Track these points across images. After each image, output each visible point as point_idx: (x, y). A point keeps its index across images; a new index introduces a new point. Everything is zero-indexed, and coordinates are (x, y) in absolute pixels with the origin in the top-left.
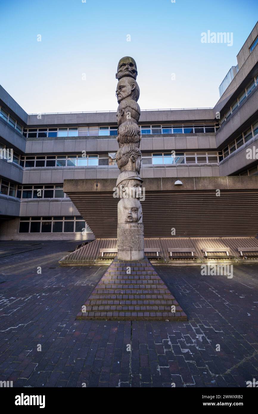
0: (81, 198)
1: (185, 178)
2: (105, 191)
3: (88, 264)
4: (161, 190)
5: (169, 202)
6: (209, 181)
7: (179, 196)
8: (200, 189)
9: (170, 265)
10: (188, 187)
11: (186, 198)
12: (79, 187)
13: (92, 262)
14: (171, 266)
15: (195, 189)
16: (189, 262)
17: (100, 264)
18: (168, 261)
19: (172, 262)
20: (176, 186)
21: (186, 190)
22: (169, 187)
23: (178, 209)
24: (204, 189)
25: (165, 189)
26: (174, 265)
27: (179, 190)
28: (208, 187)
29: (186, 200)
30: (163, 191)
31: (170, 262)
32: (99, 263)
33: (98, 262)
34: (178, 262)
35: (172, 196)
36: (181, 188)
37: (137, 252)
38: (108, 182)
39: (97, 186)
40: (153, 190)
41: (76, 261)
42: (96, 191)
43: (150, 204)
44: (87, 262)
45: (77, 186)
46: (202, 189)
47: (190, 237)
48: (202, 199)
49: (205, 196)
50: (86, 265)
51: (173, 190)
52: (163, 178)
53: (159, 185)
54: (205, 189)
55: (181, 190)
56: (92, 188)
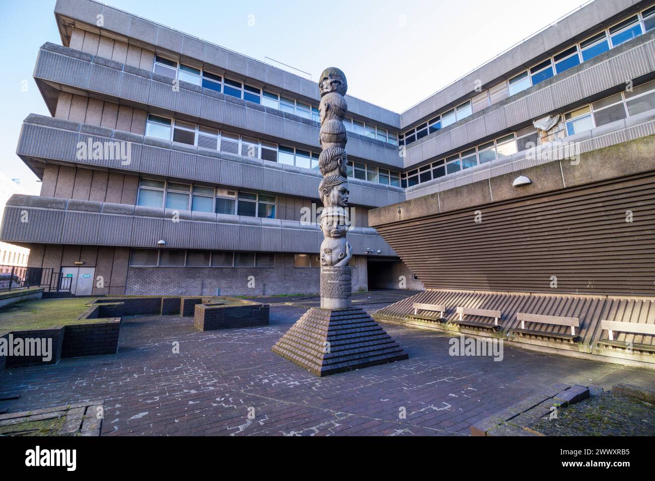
0: (388, 231)
1: (537, 167)
2: (409, 218)
3: (399, 323)
4: (490, 202)
5: (519, 221)
6: (602, 159)
7: (536, 206)
8: (576, 184)
9: (519, 345)
10: (546, 184)
11: (554, 208)
12: (382, 218)
13: (402, 320)
14: (520, 348)
15: (565, 187)
16: (558, 346)
17: (412, 325)
18: (512, 338)
19: (521, 340)
20: (519, 189)
21: (542, 191)
22: (505, 193)
23: (546, 234)
24: (588, 181)
25: (497, 199)
26: (527, 347)
27: (526, 194)
28: (601, 173)
29: (555, 212)
30: (493, 203)
31: (516, 340)
32: (409, 323)
33: (408, 321)
34: (533, 342)
35: (520, 209)
36: (531, 191)
38: (411, 204)
39: (400, 212)
40: (476, 204)
41: (386, 316)
42: (399, 220)
43: (484, 229)
44: (396, 319)
45: (380, 217)
46: (584, 182)
47: (607, 296)
48: (600, 205)
49: (603, 194)
50: (398, 323)
51: (514, 196)
52: (492, 179)
53: (485, 192)
54: (592, 181)
55: (530, 194)
56: (395, 216)
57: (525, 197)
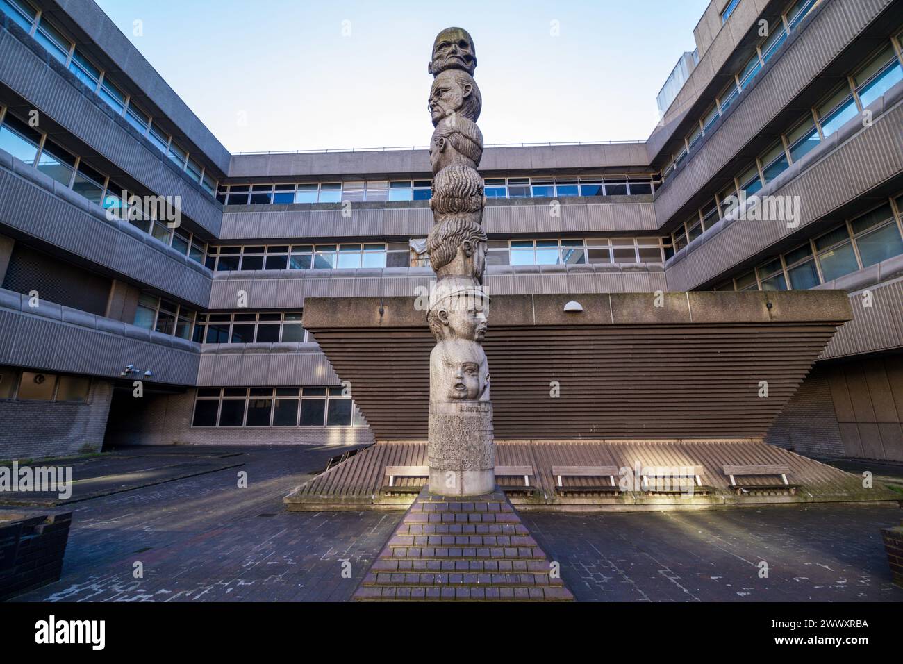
0: (342, 341)
1: (588, 295)
2: (400, 325)
3: (355, 506)
4: (532, 324)
5: (552, 352)
6: (645, 303)
7: (576, 338)
8: (624, 322)
9: (558, 508)
10: (596, 317)
11: (592, 343)
12: (339, 316)
13: (366, 500)
14: (560, 511)
15: (613, 323)
16: (605, 501)
17: (385, 507)
18: (553, 500)
19: (564, 501)
20: (568, 315)
21: (592, 323)
22: (551, 316)
23: (574, 370)
24: (634, 322)
25: (541, 322)
26: (568, 509)
27: (575, 323)
28: (644, 316)
29: (592, 347)
30: (536, 326)
31: (557, 502)
32: (383, 502)
33: (380, 500)
34: (577, 501)
35: (559, 338)
36: (580, 320)
37: (478, 473)
38: (407, 304)
39: (382, 313)
40: (514, 324)
41: (326, 497)
42: (378, 325)
43: (508, 357)
44: (352, 499)
45: (334, 312)
46: (629, 322)
47: (604, 440)
48: (631, 347)
49: (638, 337)
50: (351, 507)
51: (562, 323)
52: (538, 296)
53: (527, 311)
54: (637, 322)
55: (579, 323)
56: (369, 317)
57: (573, 325)
